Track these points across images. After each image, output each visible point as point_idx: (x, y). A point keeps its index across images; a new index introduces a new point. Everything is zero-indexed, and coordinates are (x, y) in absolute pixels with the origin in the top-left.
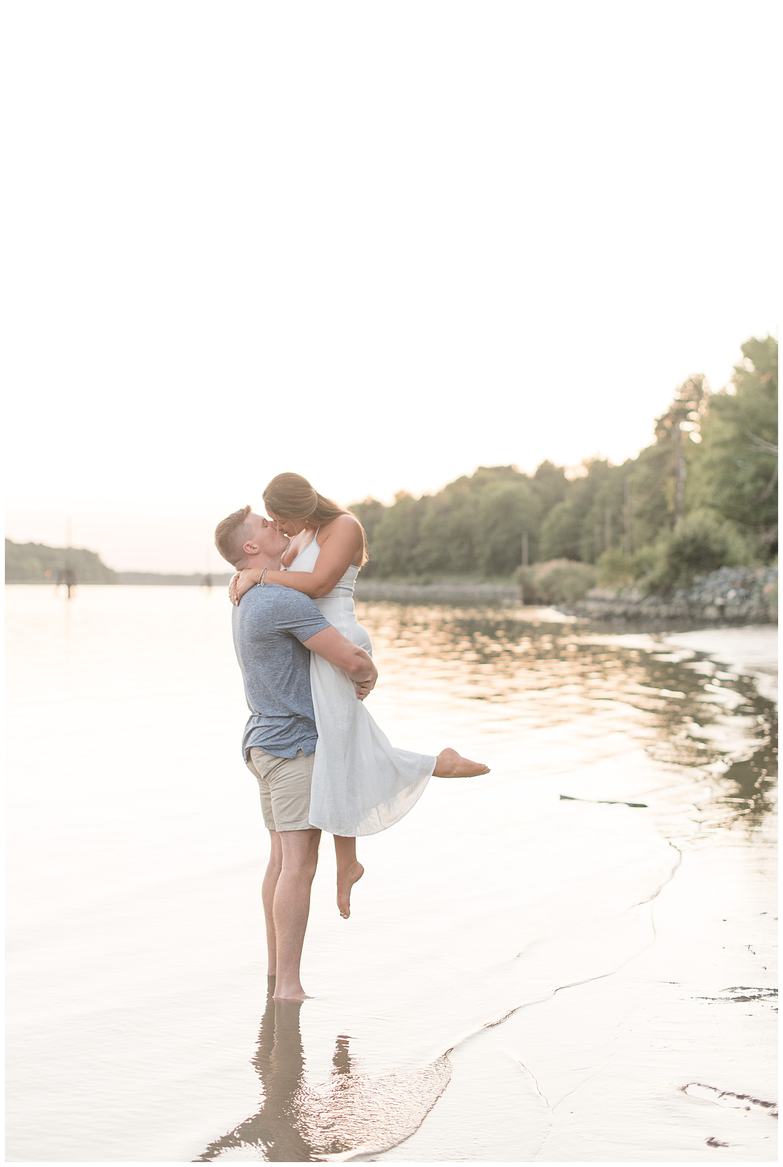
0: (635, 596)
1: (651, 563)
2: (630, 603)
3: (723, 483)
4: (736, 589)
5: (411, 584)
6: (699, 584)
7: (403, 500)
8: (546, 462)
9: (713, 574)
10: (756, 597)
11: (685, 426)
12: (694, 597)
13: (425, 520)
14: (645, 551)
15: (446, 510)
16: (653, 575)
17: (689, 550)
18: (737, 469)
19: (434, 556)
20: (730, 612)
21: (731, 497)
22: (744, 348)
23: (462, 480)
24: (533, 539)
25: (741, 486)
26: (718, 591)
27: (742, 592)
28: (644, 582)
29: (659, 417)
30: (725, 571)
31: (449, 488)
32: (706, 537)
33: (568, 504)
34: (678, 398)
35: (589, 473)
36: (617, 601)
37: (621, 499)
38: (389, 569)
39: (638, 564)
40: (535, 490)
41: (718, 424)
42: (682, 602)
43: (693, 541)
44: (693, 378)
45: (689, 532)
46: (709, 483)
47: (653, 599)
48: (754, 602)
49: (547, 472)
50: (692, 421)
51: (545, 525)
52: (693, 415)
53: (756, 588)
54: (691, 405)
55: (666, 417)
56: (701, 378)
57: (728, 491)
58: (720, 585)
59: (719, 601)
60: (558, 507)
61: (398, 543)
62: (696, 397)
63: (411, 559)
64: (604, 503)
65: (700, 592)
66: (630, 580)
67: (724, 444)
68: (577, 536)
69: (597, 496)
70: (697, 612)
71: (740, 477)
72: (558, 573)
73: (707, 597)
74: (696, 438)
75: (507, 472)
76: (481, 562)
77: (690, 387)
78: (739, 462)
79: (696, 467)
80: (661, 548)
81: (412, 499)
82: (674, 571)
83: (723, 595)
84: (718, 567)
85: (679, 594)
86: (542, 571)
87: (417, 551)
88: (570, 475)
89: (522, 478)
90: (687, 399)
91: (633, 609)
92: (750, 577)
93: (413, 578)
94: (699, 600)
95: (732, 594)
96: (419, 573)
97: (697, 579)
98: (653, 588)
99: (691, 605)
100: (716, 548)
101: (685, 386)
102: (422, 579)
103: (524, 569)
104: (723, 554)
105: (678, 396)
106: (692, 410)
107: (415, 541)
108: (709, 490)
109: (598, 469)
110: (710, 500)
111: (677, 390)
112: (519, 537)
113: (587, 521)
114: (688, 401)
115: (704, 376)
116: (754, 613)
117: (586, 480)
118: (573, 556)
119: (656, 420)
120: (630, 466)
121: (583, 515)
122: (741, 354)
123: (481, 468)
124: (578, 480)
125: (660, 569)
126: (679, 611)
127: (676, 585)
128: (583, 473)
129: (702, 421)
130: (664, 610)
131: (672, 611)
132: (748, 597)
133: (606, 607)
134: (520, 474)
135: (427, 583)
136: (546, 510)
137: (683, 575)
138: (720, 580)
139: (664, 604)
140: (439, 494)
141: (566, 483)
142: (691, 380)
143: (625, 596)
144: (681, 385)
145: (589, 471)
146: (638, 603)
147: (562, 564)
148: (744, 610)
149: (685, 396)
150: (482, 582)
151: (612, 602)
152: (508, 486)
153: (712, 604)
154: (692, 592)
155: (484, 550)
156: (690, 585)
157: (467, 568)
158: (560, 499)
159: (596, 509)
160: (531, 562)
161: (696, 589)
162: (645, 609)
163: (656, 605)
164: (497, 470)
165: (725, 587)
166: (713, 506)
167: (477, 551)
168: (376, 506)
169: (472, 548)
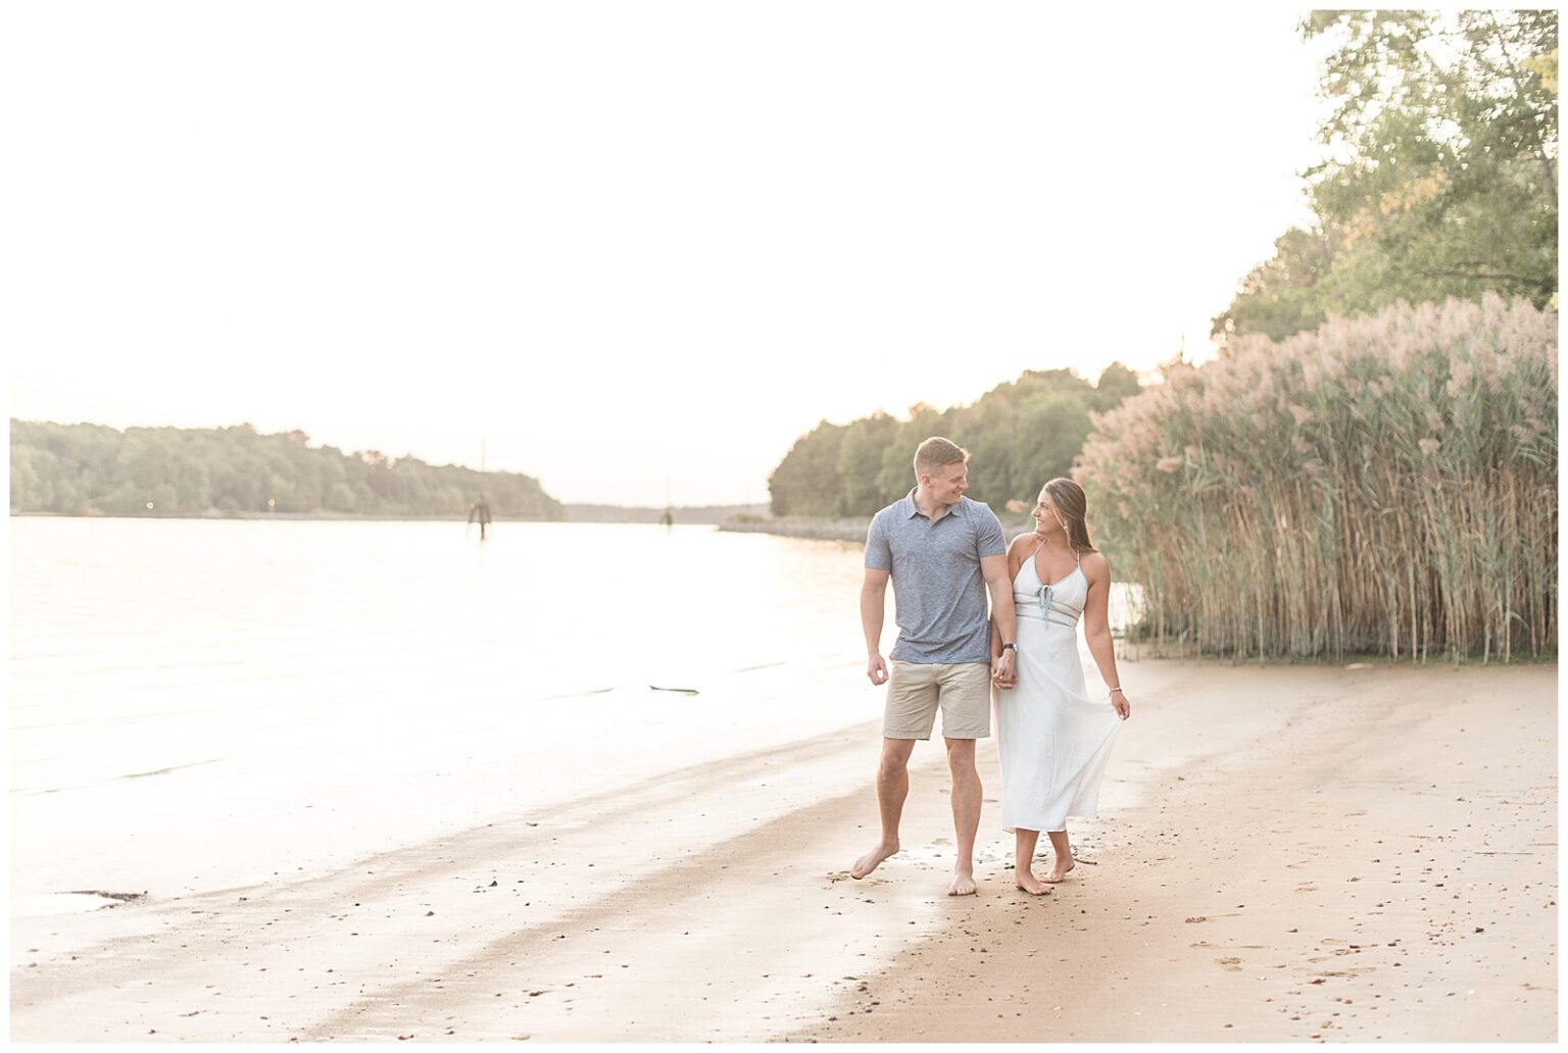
7: (922, 414)
8: (1115, 364)
15: (976, 428)
23: (1004, 387)
31: (986, 398)
34: (1241, 292)
49: (1115, 377)
75: (1062, 378)
81: (933, 413)
89: (1084, 386)
123: (1030, 373)
134: (1079, 380)
140: (973, 406)
152: (1057, 398)
164: (1051, 375)
167: (1014, 482)
168: (888, 421)
169: (1008, 479)
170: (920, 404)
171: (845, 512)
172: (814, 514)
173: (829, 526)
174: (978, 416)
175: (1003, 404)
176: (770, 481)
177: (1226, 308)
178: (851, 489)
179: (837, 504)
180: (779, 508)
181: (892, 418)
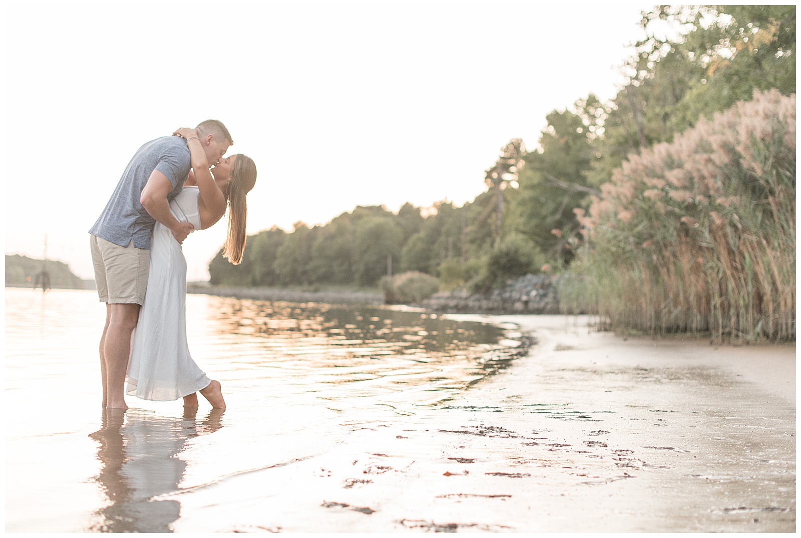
0: (464, 293)
1: (476, 270)
2: (461, 298)
3: (532, 216)
4: (537, 290)
5: (304, 291)
6: (511, 286)
7: (300, 228)
8: (407, 204)
9: (521, 279)
10: (551, 295)
11: (506, 176)
12: (507, 295)
13: (316, 244)
14: (472, 261)
15: (331, 237)
16: (477, 279)
17: (504, 261)
18: (542, 205)
19: (322, 270)
20: (531, 306)
21: (537, 226)
22: (548, 118)
23: (345, 215)
24: (396, 260)
25: (544, 218)
26: (524, 291)
27: (541, 292)
28: (471, 283)
29: (488, 169)
30: (529, 276)
31: (335, 220)
32: (516, 251)
33: (422, 234)
34: (503, 156)
35: (438, 212)
36: (452, 297)
37: (460, 230)
38: (288, 280)
39: (467, 272)
40: (398, 224)
41: (530, 173)
42: (498, 298)
43: (507, 254)
44: (514, 141)
45: (504, 247)
46: (521, 215)
47: (477, 296)
48: (549, 299)
49: (408, 211)
50: (512, 173)
51: (405, 250)
52: (513, 169)
53: (551, 290)
54: (512, 161)
55: (493, 170)
56: (520, 142)
57: (534, 222)
58: (526, 287)
59: (524, 298)
60: (415, 237)
61: (295, 261)
62: (515, 156)
63: (305, 273)
64: (448, 234)
65: (511, 292)
66: (461, 283)
67: (532, 187)
68: (428, 258)
69: (443, 229)
70: (508, 305)
71: (544, 211)
72: (411, 281)
73: (515, 295)
74: (515, 185)
75: (378, 210)
76: (357, 276)
77: (512, 147)
78: (543, 199)
79: (513, 205)
80: (485, 259)
81: (307, 228)
82: (493, 276)
83: (528, 294)
84: (525, 274)
85: (496, 292)
86: (400, 280)
87: (308, 267)
88: (424, 214)
89: (389, 215)
90: (509, 156)
91: (462, 303)
92: (547, 282)
93: (306, 286)
94: (510, 297)
95: (534, 293)
96: (310, 283)
97: (509, 282)
98: (477, 288)
99: (504, 301)
100: (523, 260)
101: (507, 147)
102: (312, 288)
103: (387, 279)
104: (529, 264)
105: (503, 154)
106: (512, 165)
107: (309, 259)
108: (521, 220)
109: (445, 209)
110: (522, 228)
111: (501, 150)
112: (385, 258)
113: (435, 247)
114: (510, 158)
115: (522, 141)
116: (549, 307)
117: (437, 217)
118: (425, 270)
119: (486, 171)
120: (467, 207)
121: (433, 242)
122: (546, 122)
123: (358, 207)
124: (430, 217)
125: (483, 273)
126: (496, 305)
127: (494, 286)
128: (434, 212)
129: (519, 172)
130: (485, 304)
131: (490, 305)
132: (545, 295)
133: (442, 302)
134: (387, 212)
135: (316, 291)
136: (406, 239)
137: (499, 279)
138: (526, 283)
139: (485, 299)
140: (327, 225)
141: (421, 219)
142: (512, 143)
143: (456, 294)
144: (505, 147)
145: (438, 211)
146: (466, 299)
147: (415, 275)
148: (542, 305)
149: (508, 155)
150: (358, 291)
151: (448, 298)
152: (378, 220)
153: (519, 300)
154: (505, 292)
155: (359, 268)
156: (504, 287)
157: (347, 280)
158: (416, 230)
159: (442, 239)
160: (393, 273)
161: (508, 289)
162: (471, 303)
163: (479, 300)
164: (371, 208)
165: (529, 288)
166: (524, 232)
167: (354, 268)
168: (279, 232)
169: (350, 265)
170: (299, 223)
171: (255, 284)
172: (237, 284)
173: (246, 291)
174: (333, 229)
175: (347, 223)
176: (210, 266)
177: (493, 165)
178: (258, 271)
179: (249, 279)
180: (215, 281)
181: (282, 231)
